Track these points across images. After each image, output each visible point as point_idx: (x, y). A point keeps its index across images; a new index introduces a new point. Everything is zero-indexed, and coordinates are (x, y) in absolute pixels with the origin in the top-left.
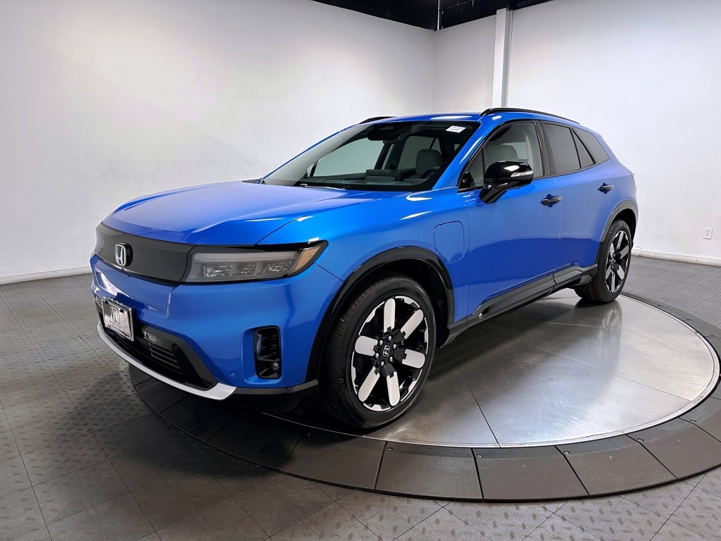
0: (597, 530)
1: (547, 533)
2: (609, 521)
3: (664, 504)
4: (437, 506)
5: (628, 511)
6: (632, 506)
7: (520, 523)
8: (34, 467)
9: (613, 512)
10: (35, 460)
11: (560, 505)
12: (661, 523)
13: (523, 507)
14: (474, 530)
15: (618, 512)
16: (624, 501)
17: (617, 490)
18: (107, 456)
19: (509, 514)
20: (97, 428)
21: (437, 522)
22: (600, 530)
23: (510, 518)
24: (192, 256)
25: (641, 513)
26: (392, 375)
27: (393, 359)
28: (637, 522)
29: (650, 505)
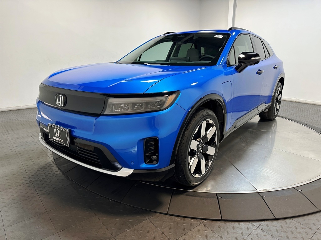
0: (280, 237)
1: (254, 238)
2: (286, 232)
3: (313, 223)
4: (199, 222)
5: (295, 227)
6: (297, 224)
7: (240, 232)
8: (2, 199)
9: (288, 227)
10: (3, 195)
11: (261, 223)
12: (313, 234)
13: (242, 224)
14: (217, 236)
15: (290, 227)
16: (293, 221)
17: (290, 216)
18: (37, 194)
19: (235, 227)
20: (34, 180)
21: (199, 231)
22: (282, 237)
23: (235, 229)
24: (107, 100)
25: (302, 228)
26: (203, 159)
27: (202, 151)
28: (300, 233)
29: (306, 224)
